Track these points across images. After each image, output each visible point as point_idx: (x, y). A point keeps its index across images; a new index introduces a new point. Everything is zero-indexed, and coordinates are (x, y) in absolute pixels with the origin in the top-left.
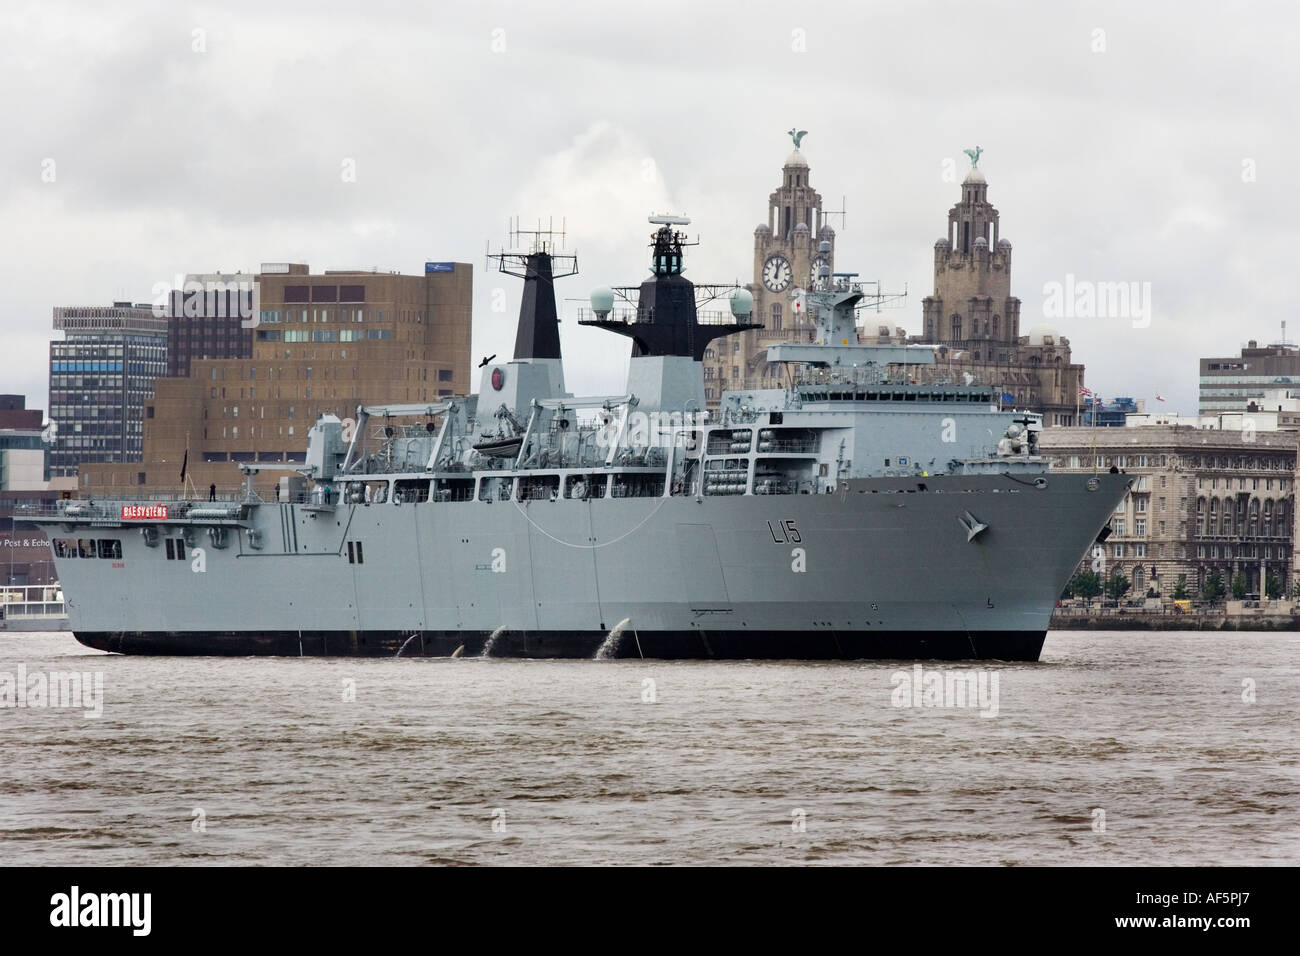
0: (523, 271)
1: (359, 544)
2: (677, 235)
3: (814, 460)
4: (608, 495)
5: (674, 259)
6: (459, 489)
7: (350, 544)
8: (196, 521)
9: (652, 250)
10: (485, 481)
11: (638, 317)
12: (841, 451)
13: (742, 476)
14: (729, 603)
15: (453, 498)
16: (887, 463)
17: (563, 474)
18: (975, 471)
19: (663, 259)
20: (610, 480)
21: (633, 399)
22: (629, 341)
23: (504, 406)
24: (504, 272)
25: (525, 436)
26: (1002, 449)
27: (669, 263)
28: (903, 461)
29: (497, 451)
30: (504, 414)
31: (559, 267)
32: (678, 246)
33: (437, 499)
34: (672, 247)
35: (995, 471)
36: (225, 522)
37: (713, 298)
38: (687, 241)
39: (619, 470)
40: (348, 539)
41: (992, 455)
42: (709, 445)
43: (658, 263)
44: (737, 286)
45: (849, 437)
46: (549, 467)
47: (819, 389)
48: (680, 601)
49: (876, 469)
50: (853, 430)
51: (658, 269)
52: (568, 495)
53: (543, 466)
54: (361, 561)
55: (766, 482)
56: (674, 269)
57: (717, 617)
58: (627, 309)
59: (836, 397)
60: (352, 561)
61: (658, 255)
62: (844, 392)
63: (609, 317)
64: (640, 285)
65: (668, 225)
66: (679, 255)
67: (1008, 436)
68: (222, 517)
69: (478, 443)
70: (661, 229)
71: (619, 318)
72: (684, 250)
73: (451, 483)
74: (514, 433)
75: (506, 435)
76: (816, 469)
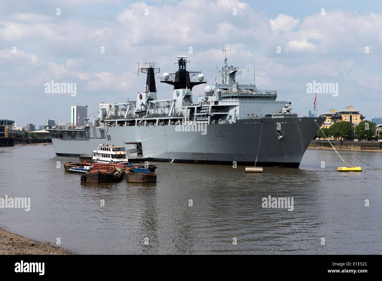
0: (147, 72)
1: (110, 136)
2: (184, 60)
3: (228, 115)
4: (169, 124)
5: (184, 66)
6: (132, 123)
7: (108, 136)
8: (76, 130)
9: (178, 64)
10: (138, 121)
11: (175, 80)
12: (235, 112)
13: (207, 119)
14: (203, 153)
15: (130, 125)
16: (248, 115)
17: (157, 119)
18: (275, 117)
19: (181, 66)
20: (170, 120)
21: (175, 100)
22: (173, 86)
23: (142, 102)
24: (142, 72)
25: (148, 110)
26: (284, 111)
27: (183, 67)
28: (253, 115)
29: (141, 113)
30: (142, 104)
31: (155, 71)
32: (185, 63)
33: (127, 125)
34: (183, 63)
35: (282, 117)
36: (82, 131)
37: (194, 75)
38: (187, 62)
39: (172, 118)
40: (107, 135)
41: (281, 112)
42: (197, 111)
43: (180, 67)
44: (200, 72)
45: (237, 108)
46: (154, 117)
47: (228, 95)
48: (189, 152)
49: (246, 117)
50: (239, 106)
51: (180, 69)
52: (159, 125)
53: (152, 117)
54: (110, 140)
55: (214, 121)
56: (184, 68)
57: (200, 156)
58: (173, 79)
59: (233, 97)
60: (108, 140)
61: (180, 65)
62: (235, 96)
63: (168, 80)
64: (175, 73)
65: (182, 58)
66: (185, 66)
67: (285, 107)
68: (81, 129)
69: (136, 111)
70: (180, 59)
71: (170, 80)
72: (186, 64)
73: (130, 122)
74: (145, 109)
75: (143, 109)
76: (228, 117)
